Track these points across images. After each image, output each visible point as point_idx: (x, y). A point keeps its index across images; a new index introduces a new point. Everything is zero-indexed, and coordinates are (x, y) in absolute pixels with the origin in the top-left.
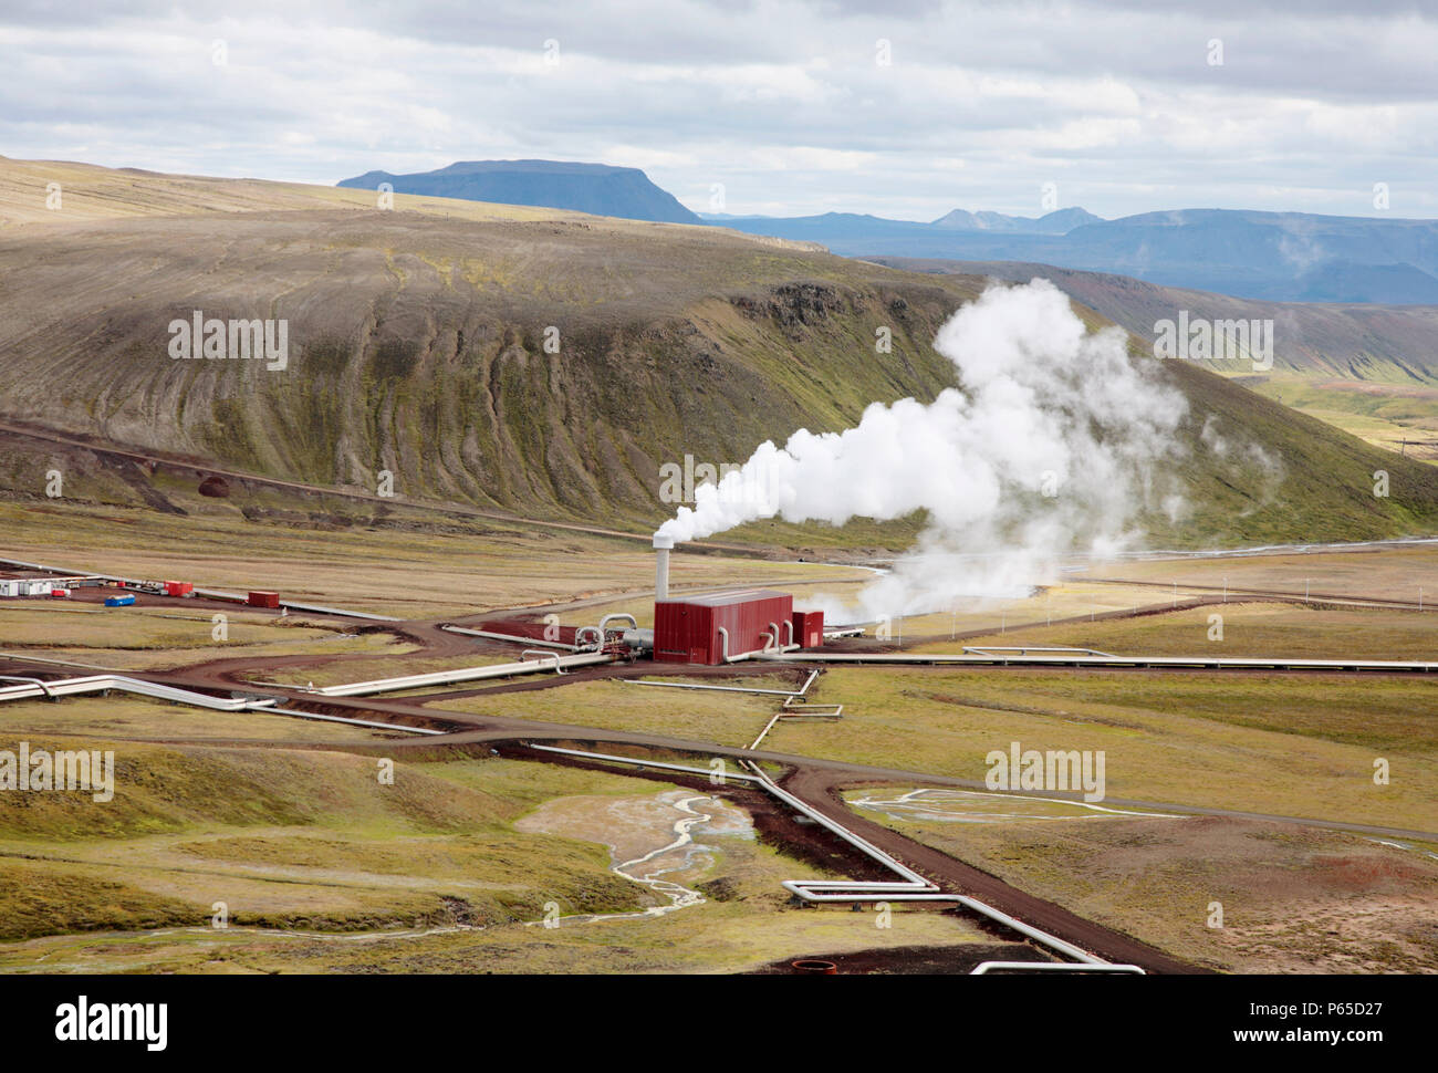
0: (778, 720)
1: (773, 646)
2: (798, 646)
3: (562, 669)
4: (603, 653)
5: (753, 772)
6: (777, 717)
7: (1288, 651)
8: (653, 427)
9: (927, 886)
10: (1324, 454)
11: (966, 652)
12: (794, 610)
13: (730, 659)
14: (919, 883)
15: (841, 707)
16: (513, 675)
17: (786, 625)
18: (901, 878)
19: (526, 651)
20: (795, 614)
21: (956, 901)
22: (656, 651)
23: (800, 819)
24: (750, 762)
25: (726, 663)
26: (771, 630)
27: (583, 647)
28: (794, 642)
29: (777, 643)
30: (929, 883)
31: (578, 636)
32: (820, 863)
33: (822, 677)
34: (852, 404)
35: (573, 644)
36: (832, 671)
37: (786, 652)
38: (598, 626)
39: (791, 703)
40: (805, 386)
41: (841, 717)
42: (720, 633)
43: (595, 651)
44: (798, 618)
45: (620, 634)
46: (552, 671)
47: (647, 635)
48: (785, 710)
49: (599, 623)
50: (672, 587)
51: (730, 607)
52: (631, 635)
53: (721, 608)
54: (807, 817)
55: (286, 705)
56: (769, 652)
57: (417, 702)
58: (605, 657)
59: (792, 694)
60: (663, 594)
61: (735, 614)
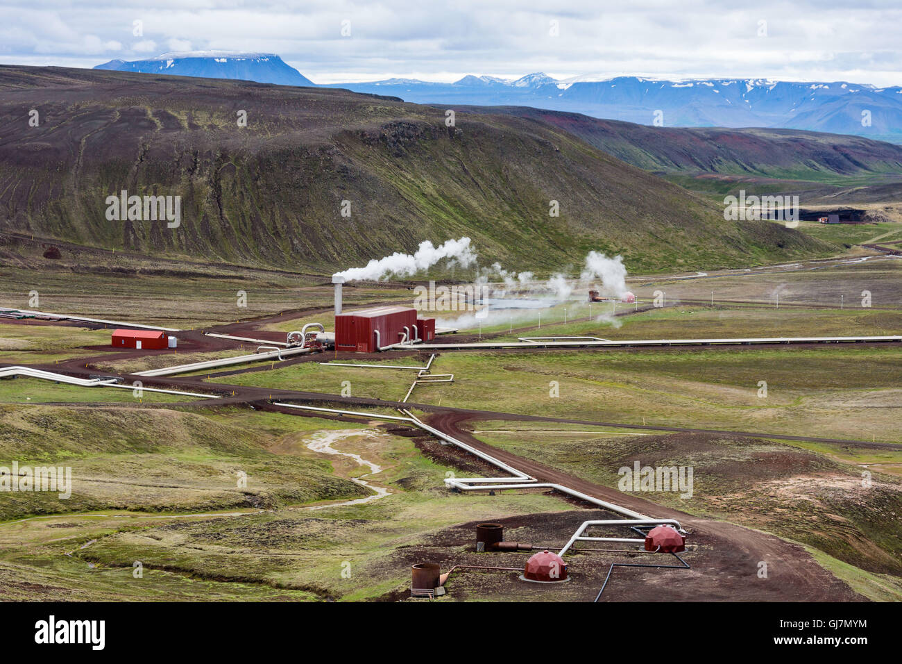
0: (416, 385)
1: (406, 340)
2: (421, 340)
3: (282, 357)
4: (305, 347)
5: (406, 415)
6: (415, 383)
7: (706, 335)
8: (315, 210)
9: (529, 479)
10: (711, 217)
11: (521, 341)
12: (418, 319)
13: (382, 349)
14: (524, 477)
15: (453, 375)
16: (255, 361)
17: (413, 328)
18: (513, 475)
19: (260, 347)
20: (418, 321)
21: (551, 487)
22: (337, 345)
23: (443, 443)
24: (404, 410)
25: (380, 351)
26: (405, 331)
27: (293, 344)
28: (418, 337)
29: (408, 338)
30: (530, 477)
31: (289, 337)
32: (462, 468)
33: (437, 358)
34: (433, 193)
35: (286, 342)
36: (443, 354)
37: (414, 344)
38: (301, 330)
39: (422, 374)
40: (404, 184)
41: (452, 382)
42: (376, 334)
43: (300, 346)
44: (420, 323)
45: (314, 336)
46: (275, 358)
47: (330, 335)
48: (419, 378)
49: (301, 328)
50: (344, 305)
51: (380, 317)
52: (321, 336)
53: (375, 319)
54: (447, 441)
55: (123, 383)
56: (402, 345)
57: (199, 379)
58: (307, 349)
59: (422, 369)
60: (338, 311)
61: (384, 322)
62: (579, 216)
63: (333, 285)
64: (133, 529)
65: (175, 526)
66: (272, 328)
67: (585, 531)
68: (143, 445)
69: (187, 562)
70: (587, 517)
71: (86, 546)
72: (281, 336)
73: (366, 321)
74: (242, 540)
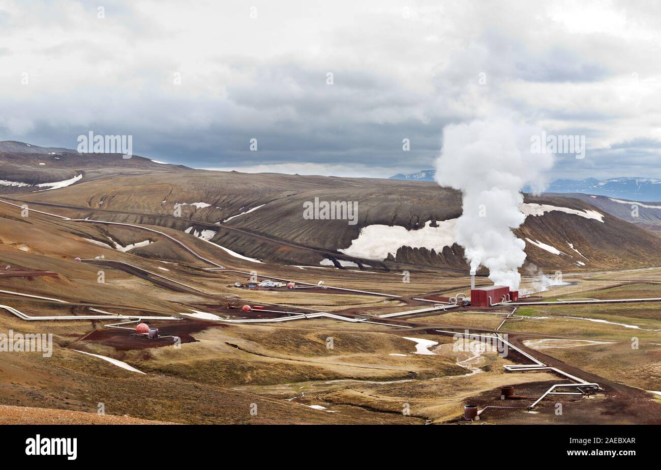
3: (445, 309)
4: (457, 304)
6: (504, 321)
12: (510, 291)
13: (492, 305)
14: (541, 364)
15: (523, 317)
16: (432, 311)
17: (508, 295)
18: (536, 364)
19: (436, 304)
21: (551, 369)
22: (471, 303)
23: (510, 349)
24: (496, 333)
26: (504, 297)
27: (451, 303)
28: (510, 300)
29: (505, 300)
30: (544, 365)
31: (450, 300)
32: (514, 361)
33: (518, 309)
35: (448, 302)
36: (520, 307)
37: (507, 303)
39: (509, 317)
41: (522, 320)
42: (489, 298)
43: (455, 304)
44: (511, 293)
45: (462, 299)
46: (442, 310)
47: (469, 299)
48: (507, 319)
49: (456, 296)
50: (475, 286)
51: (492, 290)
52: (464, 299)
53: (489, 291)
54: (512, 348)
55: (369, 320)
56: (503, 303)
57: (405, 319)
58: (457, 306)
59: (509, 315)
60: (473, 288)
61: (493, 293)
62: (595, 243)
63: (471, 276)
64: (354, 387)
65: (371, 387)
66: (445, 296)
67: (554, 389)
68: (369, 350)
69: (369, 403)
70: (558, 382)
71: (329, 395)
72: (447, 300)
73: (485, 292)
74: (398, 393)
